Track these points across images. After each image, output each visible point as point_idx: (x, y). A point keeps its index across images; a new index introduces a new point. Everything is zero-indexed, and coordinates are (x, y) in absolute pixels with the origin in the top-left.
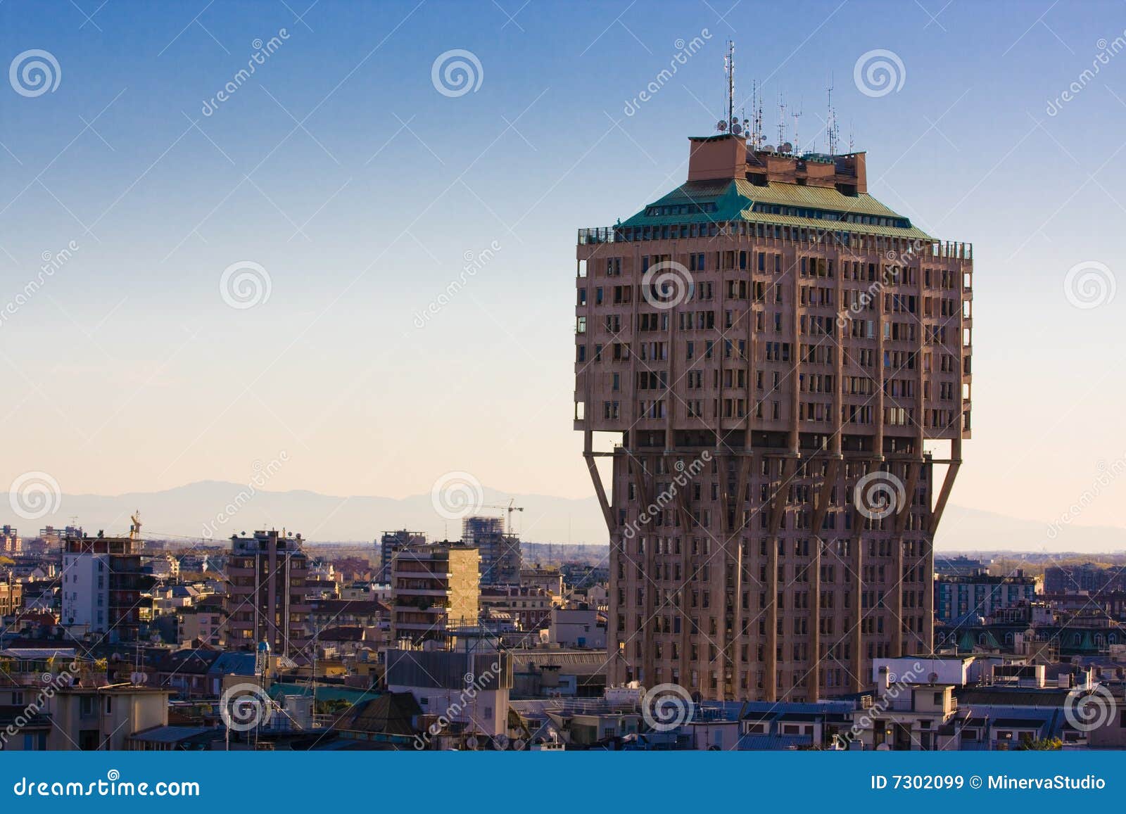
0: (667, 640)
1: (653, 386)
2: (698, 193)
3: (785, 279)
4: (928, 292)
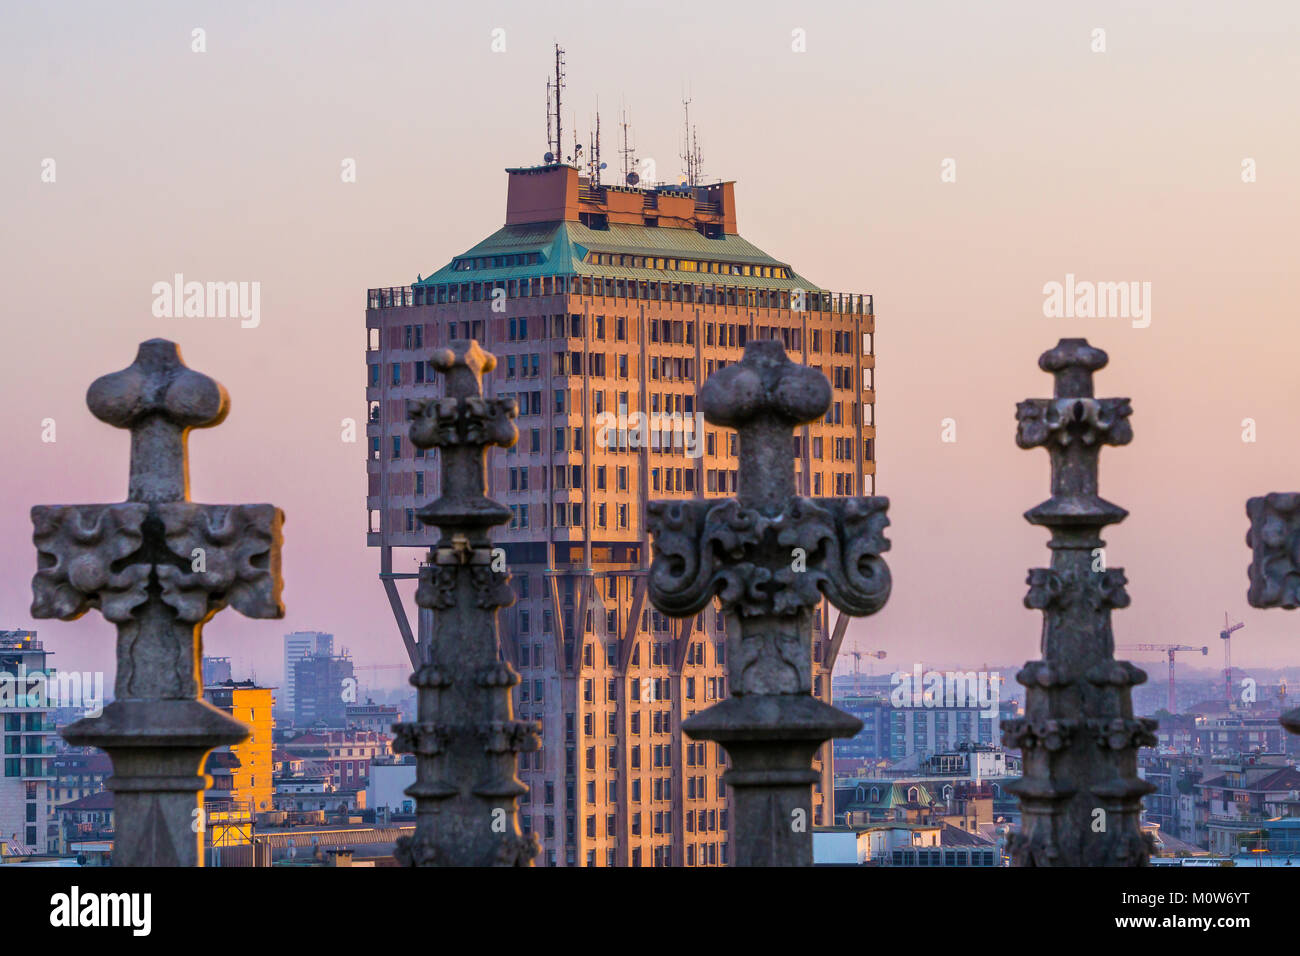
2: (518, 240)
3: (631, 348)
4: (814, 359)
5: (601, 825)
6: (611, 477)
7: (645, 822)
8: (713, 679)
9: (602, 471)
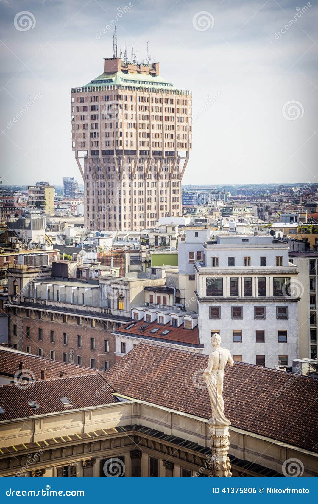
1: (95, 137)
2: (106, 77)
3: (134, 103)
4: (177, 106)
6: (129, 134)
8: (153, 183)
9: (127, 133)
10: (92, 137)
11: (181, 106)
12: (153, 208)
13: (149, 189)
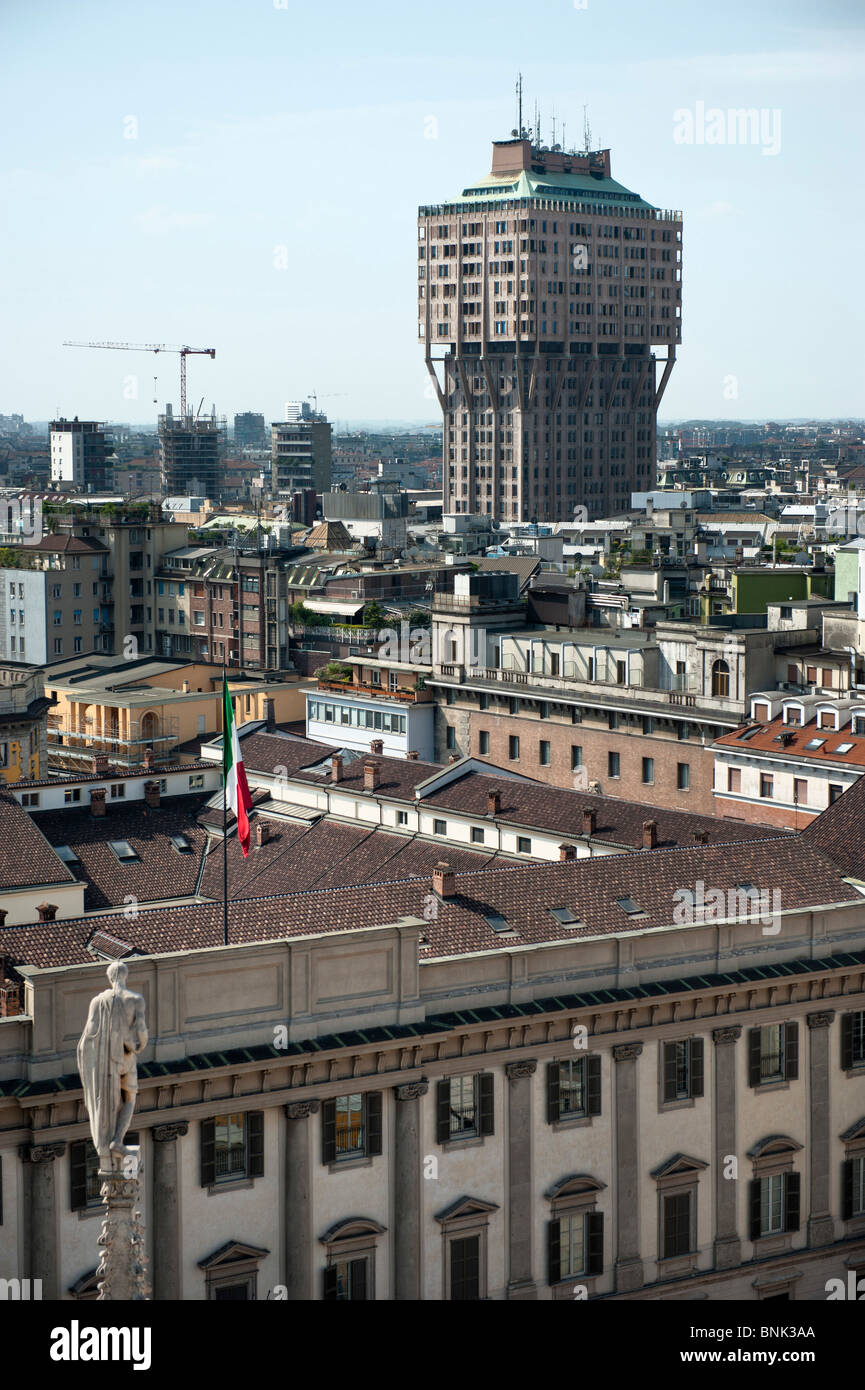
0: (483, 483)
1: (472, 313)
2: (498, 180)
3: (560, 238)
4: (653, 245)
5: (541, 490)
6: (549, 307)
7: (563, 488)
8: (597, 415)
9: (544, 304)
10: (466, 313)
11: (659, 245)
12: (596, 472)
13: (589, 428)
